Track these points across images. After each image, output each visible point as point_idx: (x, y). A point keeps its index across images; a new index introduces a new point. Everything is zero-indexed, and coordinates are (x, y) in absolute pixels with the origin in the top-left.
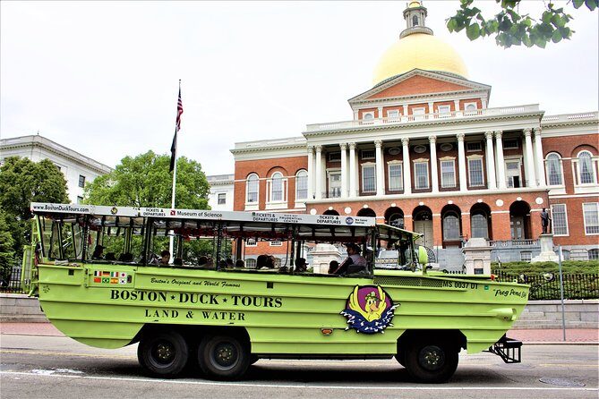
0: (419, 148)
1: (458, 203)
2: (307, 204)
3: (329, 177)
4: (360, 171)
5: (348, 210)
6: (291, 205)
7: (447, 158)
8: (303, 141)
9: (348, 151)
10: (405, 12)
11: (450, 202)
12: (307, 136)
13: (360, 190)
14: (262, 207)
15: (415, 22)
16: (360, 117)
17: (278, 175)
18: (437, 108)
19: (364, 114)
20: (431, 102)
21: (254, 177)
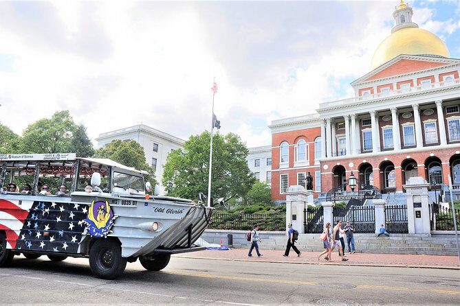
0: (405, 114)
1: (439, 155)
2: (321, 162)
3: (338, 141)
4: (361, 135)
5: (351, 165)
6: (312, 163)
7: (430, 120)
8: (318, 116)
9: (350, 121)
10: (394, 14)
11: (432, 155)
12: (320, 111)
13: (362, 149)
14: (291, 165)
15: (403, 21)
16: (360, 94)
17: (302, 141)
18: (420, 83)
19: (363, 92)
20: (415, 78)
21: (286, 145)
